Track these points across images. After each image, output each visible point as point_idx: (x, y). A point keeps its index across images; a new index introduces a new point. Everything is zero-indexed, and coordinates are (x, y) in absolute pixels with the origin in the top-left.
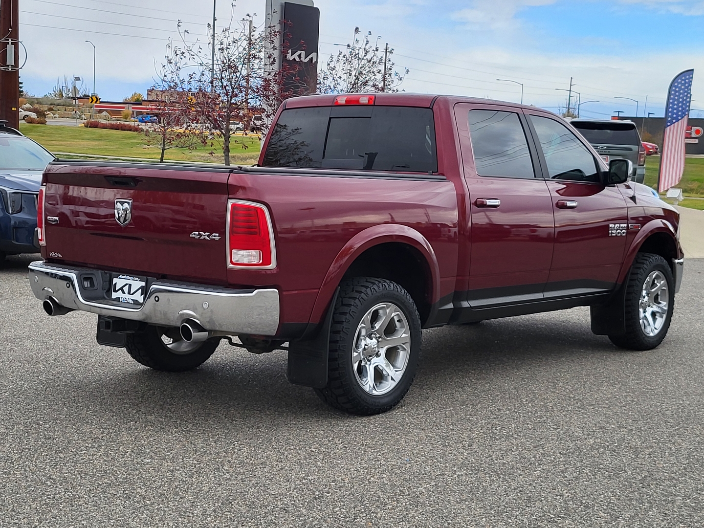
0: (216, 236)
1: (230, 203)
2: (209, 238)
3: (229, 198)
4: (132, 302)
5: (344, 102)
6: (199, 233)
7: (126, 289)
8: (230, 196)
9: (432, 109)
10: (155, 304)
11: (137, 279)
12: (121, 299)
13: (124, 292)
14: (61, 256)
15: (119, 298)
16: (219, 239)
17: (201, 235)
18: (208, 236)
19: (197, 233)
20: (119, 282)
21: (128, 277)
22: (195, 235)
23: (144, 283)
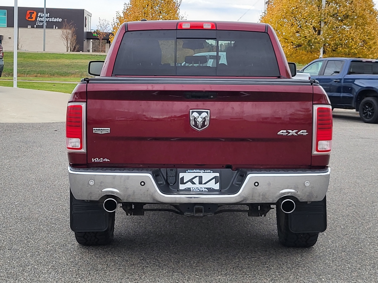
0: (303, 132)
1: (316, 107)
2: (297, 134)
3: (313, 104)
4: (206, 190)
5: (189, 27)
6: (287, 131)
7: (196, 180)
8: (314, 103)
9: (267, 33)
10: (254, 188)
11: (209, 171)
12: (191, 189)
13: (194, 183)
14: (110, 161)
15: (190, 188)
16: (307, 135)
17: (289, 133)
18: (296, 133)
19: (286, 131)
20: (186, 176)
21: (198, 171)
22: (282, 132)
23: (218, 174)
